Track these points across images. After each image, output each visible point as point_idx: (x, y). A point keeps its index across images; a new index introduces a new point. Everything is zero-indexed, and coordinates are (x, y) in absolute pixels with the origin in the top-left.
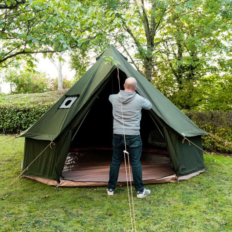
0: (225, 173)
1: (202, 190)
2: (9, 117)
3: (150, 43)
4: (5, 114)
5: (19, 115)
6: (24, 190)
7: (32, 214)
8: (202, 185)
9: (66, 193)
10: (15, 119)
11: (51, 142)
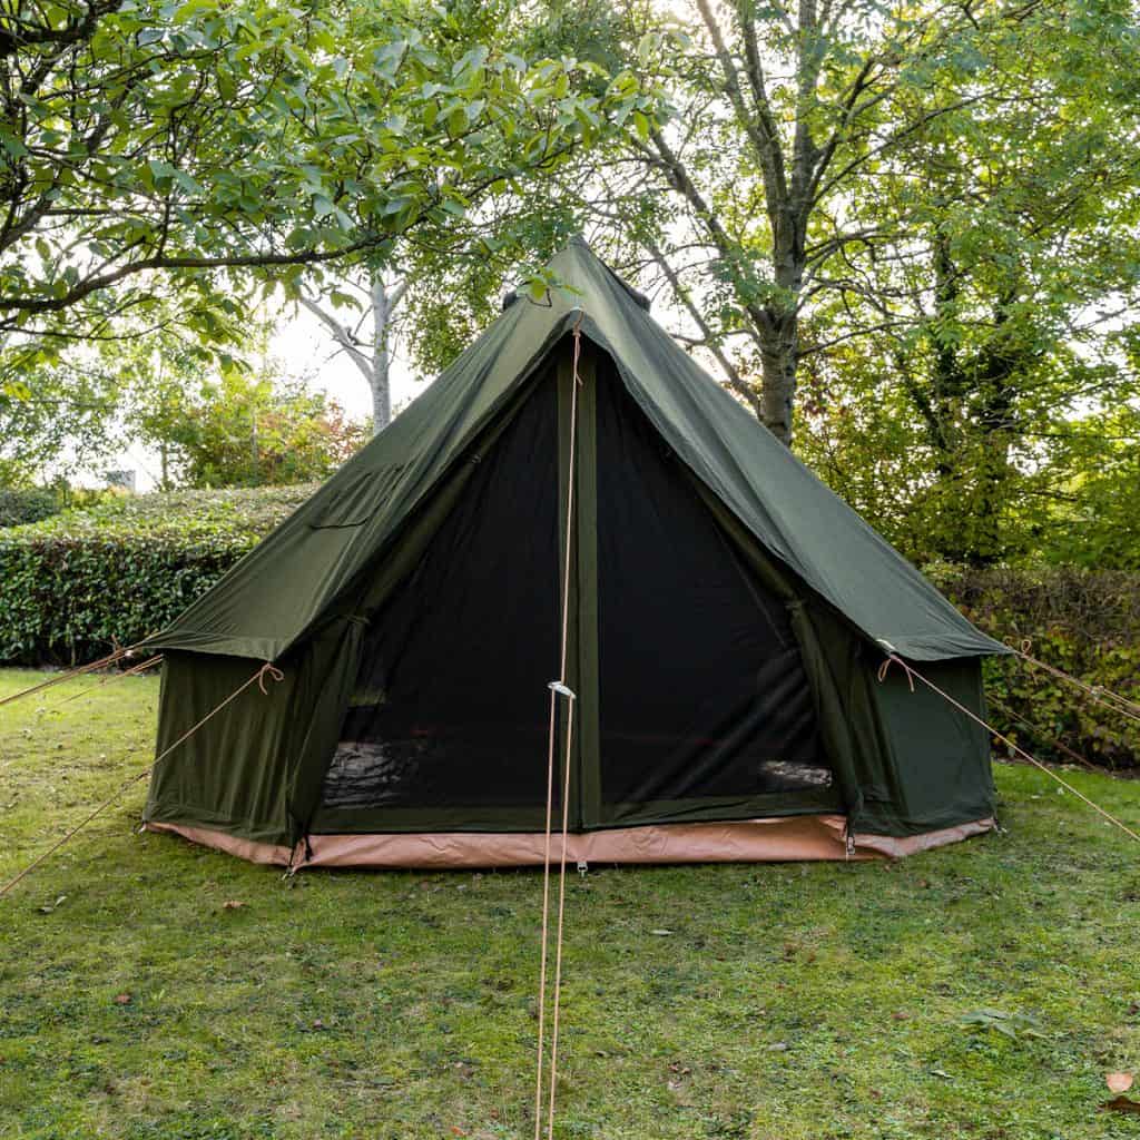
0: (1092, 839)
1: (954, 902)
2: (138, 590)
3: (790, 247)
4: (122, 575)
5: (183, 580)
6: (144, 878)
7: (152, 970)
8: (965, 882)
9: (327, 899)
10: (167, 601)
11: (267, 666)
